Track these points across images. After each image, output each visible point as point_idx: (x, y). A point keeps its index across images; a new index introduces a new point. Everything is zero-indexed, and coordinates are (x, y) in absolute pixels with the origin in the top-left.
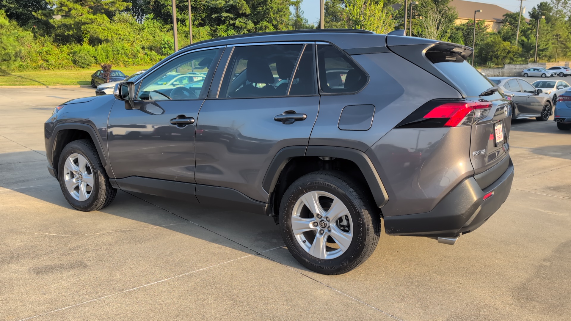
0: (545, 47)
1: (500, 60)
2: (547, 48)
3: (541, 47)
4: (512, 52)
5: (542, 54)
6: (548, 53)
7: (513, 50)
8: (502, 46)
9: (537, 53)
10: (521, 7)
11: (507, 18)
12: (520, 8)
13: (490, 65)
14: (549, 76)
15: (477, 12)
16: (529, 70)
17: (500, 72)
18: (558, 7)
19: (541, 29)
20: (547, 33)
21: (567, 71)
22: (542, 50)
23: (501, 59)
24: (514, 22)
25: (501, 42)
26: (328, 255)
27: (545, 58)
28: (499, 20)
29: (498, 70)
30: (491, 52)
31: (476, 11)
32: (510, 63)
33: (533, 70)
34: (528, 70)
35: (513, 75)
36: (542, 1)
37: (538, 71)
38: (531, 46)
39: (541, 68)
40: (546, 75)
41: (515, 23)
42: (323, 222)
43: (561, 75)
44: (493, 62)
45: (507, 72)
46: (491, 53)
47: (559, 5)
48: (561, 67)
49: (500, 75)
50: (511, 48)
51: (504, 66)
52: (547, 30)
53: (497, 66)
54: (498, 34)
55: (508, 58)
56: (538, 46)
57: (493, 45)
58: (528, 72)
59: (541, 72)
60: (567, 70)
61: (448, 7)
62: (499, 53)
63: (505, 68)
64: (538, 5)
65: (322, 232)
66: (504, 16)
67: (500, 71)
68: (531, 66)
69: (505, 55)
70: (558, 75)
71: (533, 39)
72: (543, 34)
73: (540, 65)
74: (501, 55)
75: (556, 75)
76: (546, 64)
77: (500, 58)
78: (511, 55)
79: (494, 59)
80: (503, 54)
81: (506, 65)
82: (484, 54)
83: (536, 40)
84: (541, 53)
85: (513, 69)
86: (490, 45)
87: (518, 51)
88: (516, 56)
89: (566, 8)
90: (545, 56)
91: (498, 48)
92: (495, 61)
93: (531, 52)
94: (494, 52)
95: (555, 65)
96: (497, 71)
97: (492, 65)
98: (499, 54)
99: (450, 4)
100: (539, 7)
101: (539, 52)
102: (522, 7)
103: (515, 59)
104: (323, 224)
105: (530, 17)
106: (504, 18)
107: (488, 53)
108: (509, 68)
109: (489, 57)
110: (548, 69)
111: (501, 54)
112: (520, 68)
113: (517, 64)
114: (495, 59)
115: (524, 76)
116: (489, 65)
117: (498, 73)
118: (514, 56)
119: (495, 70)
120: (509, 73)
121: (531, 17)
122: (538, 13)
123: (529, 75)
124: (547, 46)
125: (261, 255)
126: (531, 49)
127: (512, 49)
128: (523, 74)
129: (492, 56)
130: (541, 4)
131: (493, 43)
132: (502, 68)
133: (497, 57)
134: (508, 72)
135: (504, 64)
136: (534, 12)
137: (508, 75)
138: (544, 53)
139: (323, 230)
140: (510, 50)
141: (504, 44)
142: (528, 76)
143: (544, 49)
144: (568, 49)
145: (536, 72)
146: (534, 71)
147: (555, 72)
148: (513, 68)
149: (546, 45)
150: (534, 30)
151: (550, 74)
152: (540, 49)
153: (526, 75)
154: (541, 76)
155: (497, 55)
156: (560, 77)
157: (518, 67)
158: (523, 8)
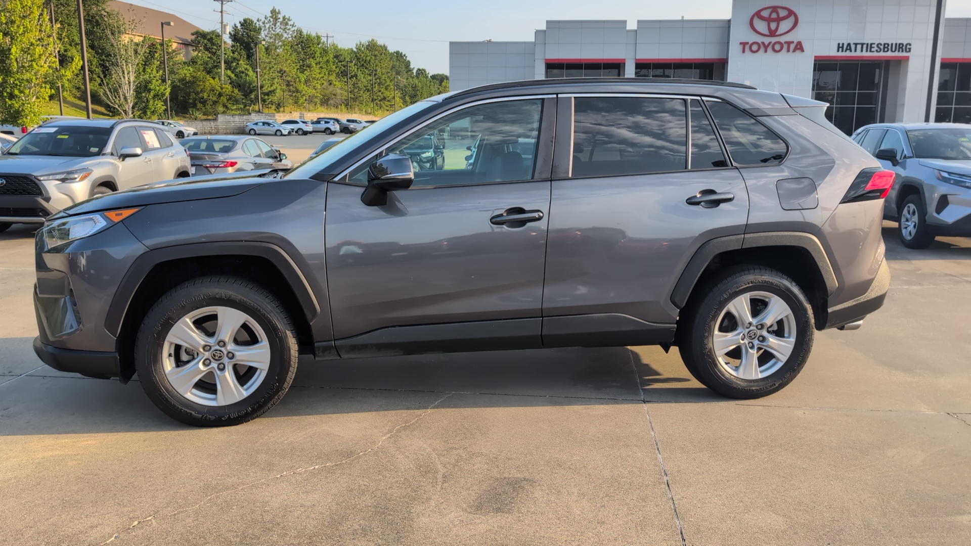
0: (270, 89)
1: (208, 107)
2: (274, 90)
3: (265, 90)
4: (224, 95)
5: (268, 99)
6: (275, 99)
7: (226, 91)
8: (208, 84)
9: (261, 98)
10: (222, 23)
11: (199, 38)
12: (220, 24)
13: (195, 114)
14: (287, 133)
15: (166, 26)
16: (256, 124)
17: (213, 127)
18: (275, 29)
19: (261, 60)
20: (270, 68)
21: (308, 127)
22: (268, 94)
23: (211, 105)
24: (210, 45)
25: (206, 78)
27: (271, 106)
28: (187, 40)
29: (209, 123)
30: (193, 93)
31: (164, 23)
32: (224, 113)
33: (261, 124)
34: (254, 124)
35: (232, 131)
36: (246, 17)
37: (269, 125)
38: (251, 86)
39: (271, 121)
40: (282, 132)
41: (213, 48)
43: (300, 132)
44: (198, 110)
45: (222, 127)
46: (193, 96)
47: (277, 26)
48: (299, 121)
49: (213, 131)
50: (222, 89)
51: (217, 117)
52: (270, 63)
53: (205, 117)
54: (191, 63)
55: (220, 103)
56: (262, 87)
57: (194, 82)
58: (254, 127)
59: (274, 127)
60: (308, 125)
61: (106, 10)
62: (205, 95)
63: (219, 120)
64: (240, 23)
66: (193, 34)
67: (212, 124)
68: (255, 117)
69: (215, 99)
70: (297, 132)
71: (252, 76)
72: (265, 68)
73: (267, 117)
74: (210, 99)
75: (294, 132)
76: (276, 115)
77: (208, 104)
78: (224, 99)
79: (199, 105)
80: (212, 97)
81: (219, 116)
82: (181, 97)
83: (257, 77)
84: (266, 97)
85: (230, 122)
86: (190, 82)
87: (233, 94)
88: (230, 102)
89: (288, 31)
90: (272, 103)
91: (202, 87)
92: (201, 109)
93: (253, 96)
94: (197, 93)
95: (288, 117)
96: (208, 126)
97: (199, 115)
98: (205, 97)
99: (109, 7)
100: (242, 25)
101: (263, 96)
102: (224, 23)
103: (229, 106)
105: (231, 40)
106: (193, 37)
107: (189, 94)
108: (225, 120)
109: (191, 101)
110: (281, 123)
111: (208, 98)
112: (241, 120)
113: (236, 115)
114: (202, 105)
115: (249, 134)
116: (193, 114)
117: (209, 129)
118: (228, 100)
119: (205, 123)
120: (226, 129)
121: (233, 41)
122: (242, 35)
123: (257, 132)
124: (272, 88)
126: (251, 92)
127: (224, 90)
128: (247, 130)
129: (195, 99)
130: (245, 21)
131: (194, 79)
132: (213, 120)
133: (204, 102)
134: (224, 127)
135: (216, 114)
136: (236, 33)
137: (225, 131)
138: (271, 98)
140: (222, 91)
141: (210, 82)
142: (255, 134)
143: (270, 92)
144: (299, 94)
145: (266, 127)
146: (264, 126)
147: (292, 128)
148: (230, 120)
149: (271, 86)
150: (240, 60)
151: (288, 131)
152: (264, 91)
153: (252, 132)
154: (274, 134)
155: (203, 98)
156: (299, 135)
157: (237, 118)
158: (225, 26)
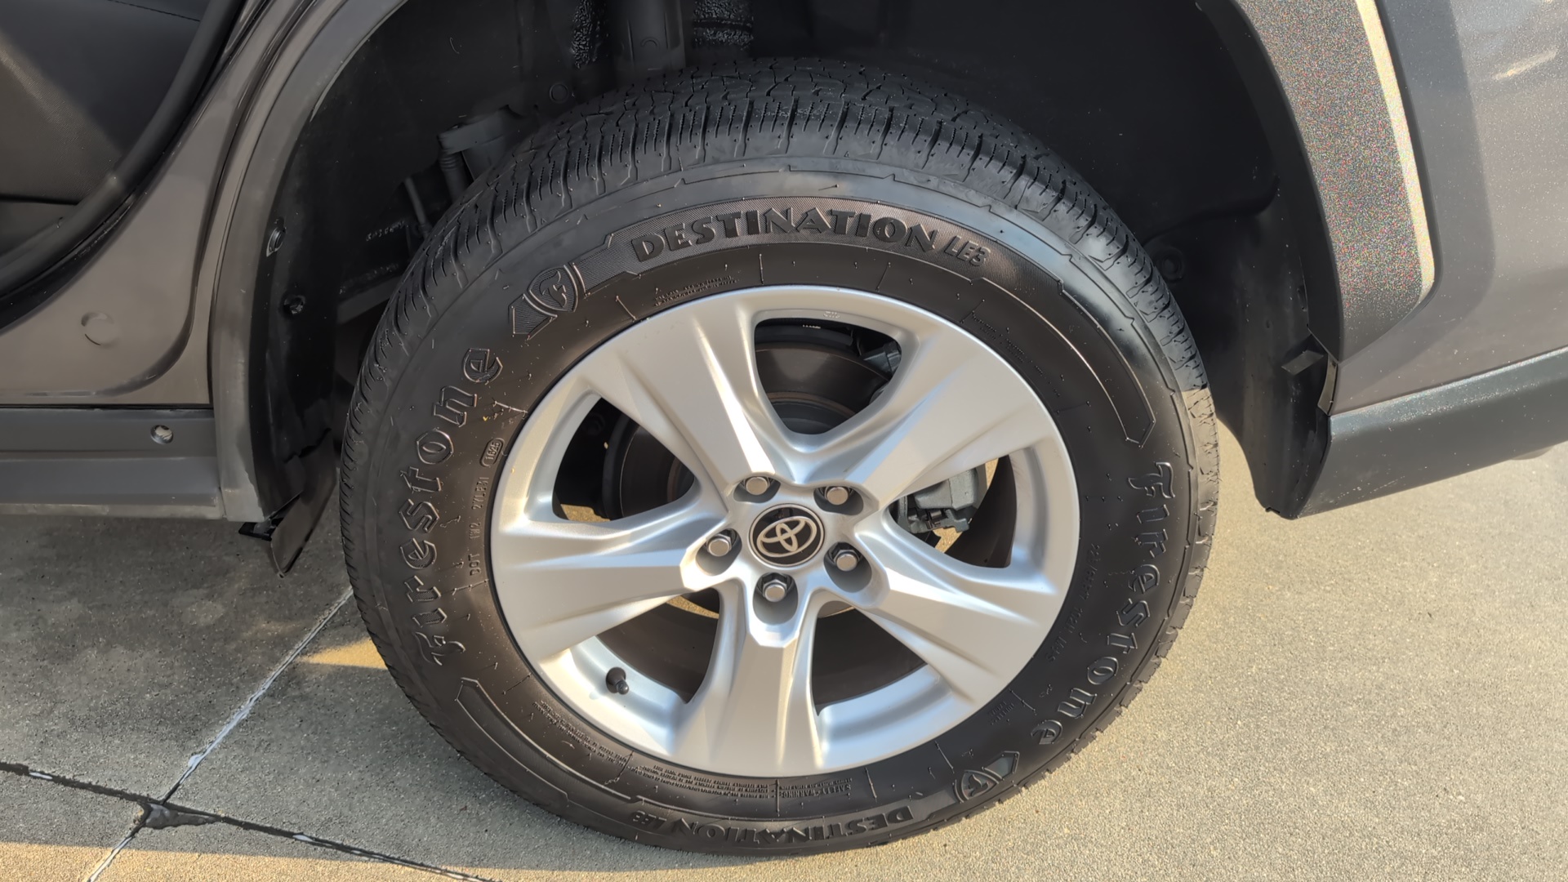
26: (840, 733)
42: (793, 525)
65: (778, 589)
104: (791, 533)
125: (194, 818)
139: (787, 579)
